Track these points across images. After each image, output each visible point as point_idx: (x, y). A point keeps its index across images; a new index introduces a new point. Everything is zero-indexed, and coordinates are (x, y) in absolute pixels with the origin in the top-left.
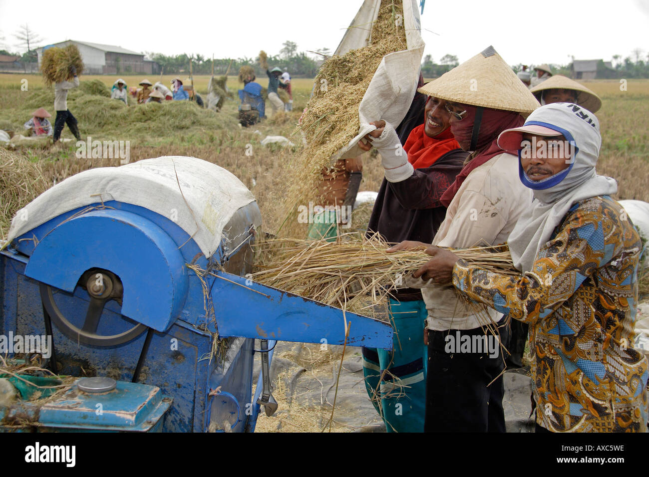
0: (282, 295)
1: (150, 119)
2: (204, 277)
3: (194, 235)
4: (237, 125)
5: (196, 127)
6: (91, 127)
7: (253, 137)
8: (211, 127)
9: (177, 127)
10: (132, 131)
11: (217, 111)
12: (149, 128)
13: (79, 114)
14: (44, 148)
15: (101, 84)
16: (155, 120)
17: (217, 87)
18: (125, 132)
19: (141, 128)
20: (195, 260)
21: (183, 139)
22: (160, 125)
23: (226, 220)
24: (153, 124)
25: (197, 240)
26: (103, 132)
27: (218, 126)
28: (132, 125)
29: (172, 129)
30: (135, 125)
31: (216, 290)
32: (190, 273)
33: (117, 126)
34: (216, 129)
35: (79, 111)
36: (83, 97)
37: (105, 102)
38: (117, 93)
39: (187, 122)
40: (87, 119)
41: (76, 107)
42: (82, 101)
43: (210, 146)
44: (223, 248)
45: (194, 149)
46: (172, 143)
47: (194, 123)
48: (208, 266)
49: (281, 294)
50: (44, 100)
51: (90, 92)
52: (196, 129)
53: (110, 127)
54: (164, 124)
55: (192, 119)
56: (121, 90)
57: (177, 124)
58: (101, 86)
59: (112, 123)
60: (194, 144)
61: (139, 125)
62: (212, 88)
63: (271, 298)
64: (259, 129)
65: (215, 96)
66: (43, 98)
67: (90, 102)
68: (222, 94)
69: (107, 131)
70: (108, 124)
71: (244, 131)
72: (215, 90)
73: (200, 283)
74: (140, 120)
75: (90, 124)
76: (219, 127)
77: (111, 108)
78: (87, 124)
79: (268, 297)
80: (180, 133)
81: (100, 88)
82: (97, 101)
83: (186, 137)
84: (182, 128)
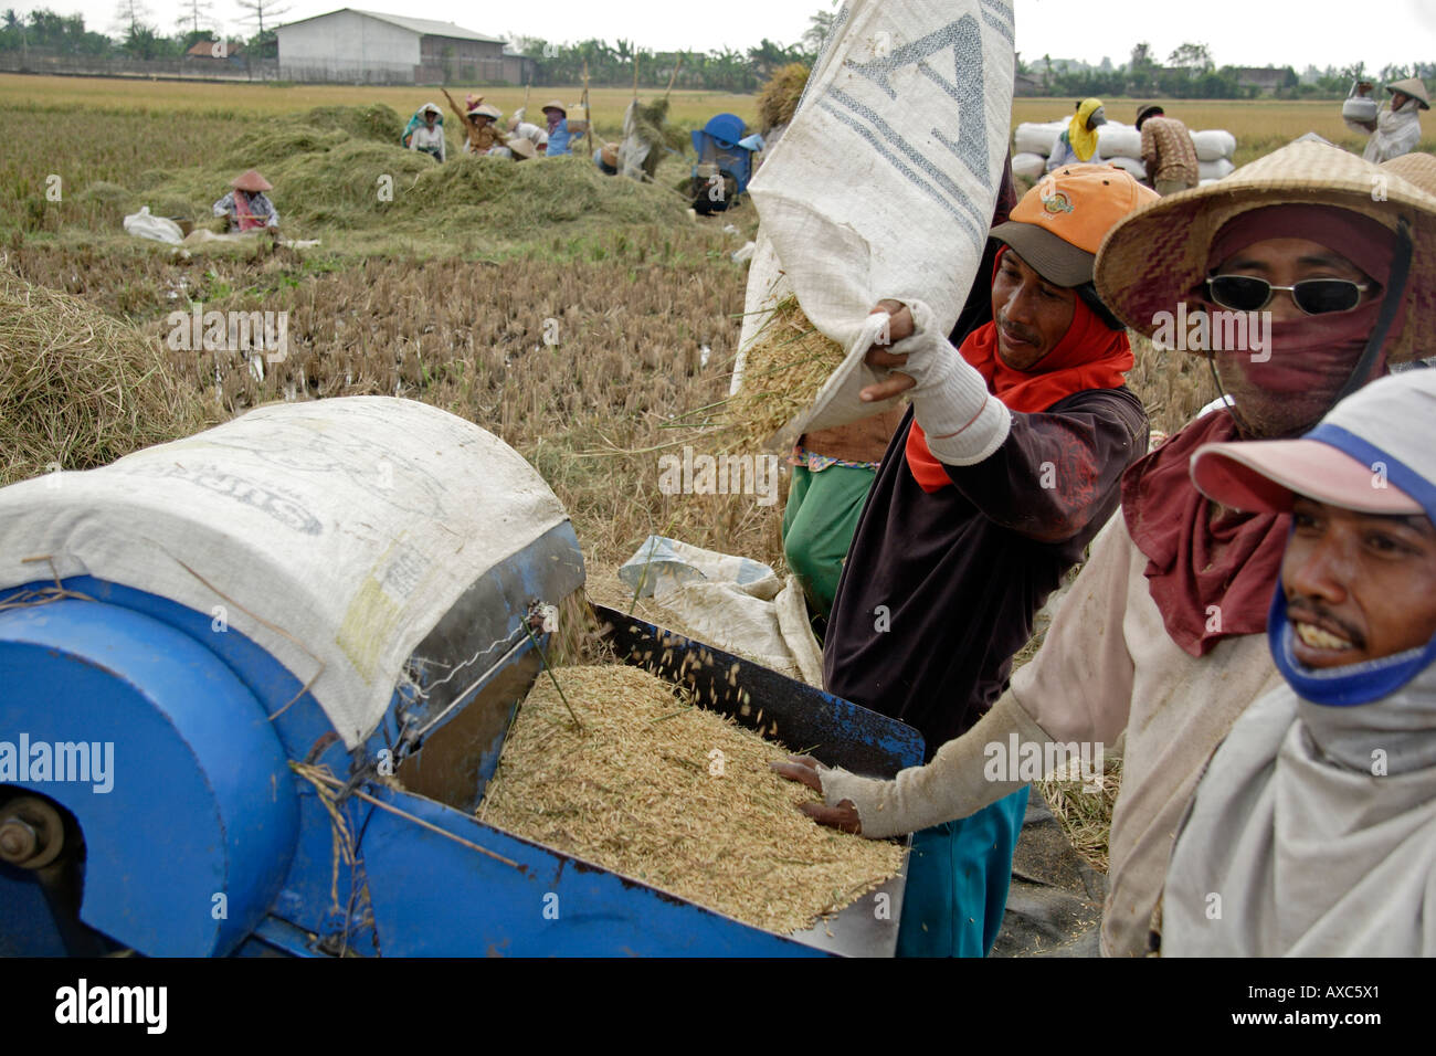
0: (561, 866)
1: (488, 198)
2: (338, 804)
3: (314, 682)
4: (683, 212)
5: (591, 217)
6: (359, 214)
7: (719, 242)
8: (627, 218)
9: (549, 216)
10: (448, 224)
11: (643, 180)
12: (487, 218)
13: (334, 183)
14: (252, 261)
15: (391, 115)
16: (499, 200)
17: (647, 125)
18: (431, 226)
19: (467, 218)
20: (317, 753)
21: (557, 246)
22: (511, 212)
23: (425, 625)
24: (494, 210)
25: (322, 694)
26: (385, 224)
27: (641, 214)
28: (450, 209)
29: (536, 221)
30: (455, 210)
31: (374, 839)
32: (303, 788)
33: (416, 213)
34: (636, 223)
35: (334, 177)
36: (344, 145)
37: (393, 158)
38: (423, 137)
39: (573, 207)
40: (351, 196)
41: (327, 168)
42: (342, 156)
43: (616, 263)
44: (398, 716)
45: (579, 269)
46: (530, 257)
47: (588, 208)
48: (353, 771)
49: (557, 862)
50: (262, 149)
51: (366, 131)
52: (592, 221)
53: (400, 215)
54: (520, 208)
55: (585, 199)
56: (431, 129)
57: (548, 209)
58: (389, 117)
59: (404, 204)
60: (579, 259)
61: (464, 211)
62: (632, 126)
63: (528, 872)
64: (734, 222)
65: (639, 145)
66: (261, 146)
67: (358, 155)
68: (655, 139)
69: (394, 222)
70: (398, 207)
71: (701, 226)
72: (639, 130)
73: (329, 819)
74: (466, 200)
75: (358, 205)
76: (644, 218)
77: (405, 171)
78: (352, 206)
79: (522, 868)
80: (554, 232)
81: (388, 122)
82: (372, 154)
83: (565, 242)
84: (559, 219)
